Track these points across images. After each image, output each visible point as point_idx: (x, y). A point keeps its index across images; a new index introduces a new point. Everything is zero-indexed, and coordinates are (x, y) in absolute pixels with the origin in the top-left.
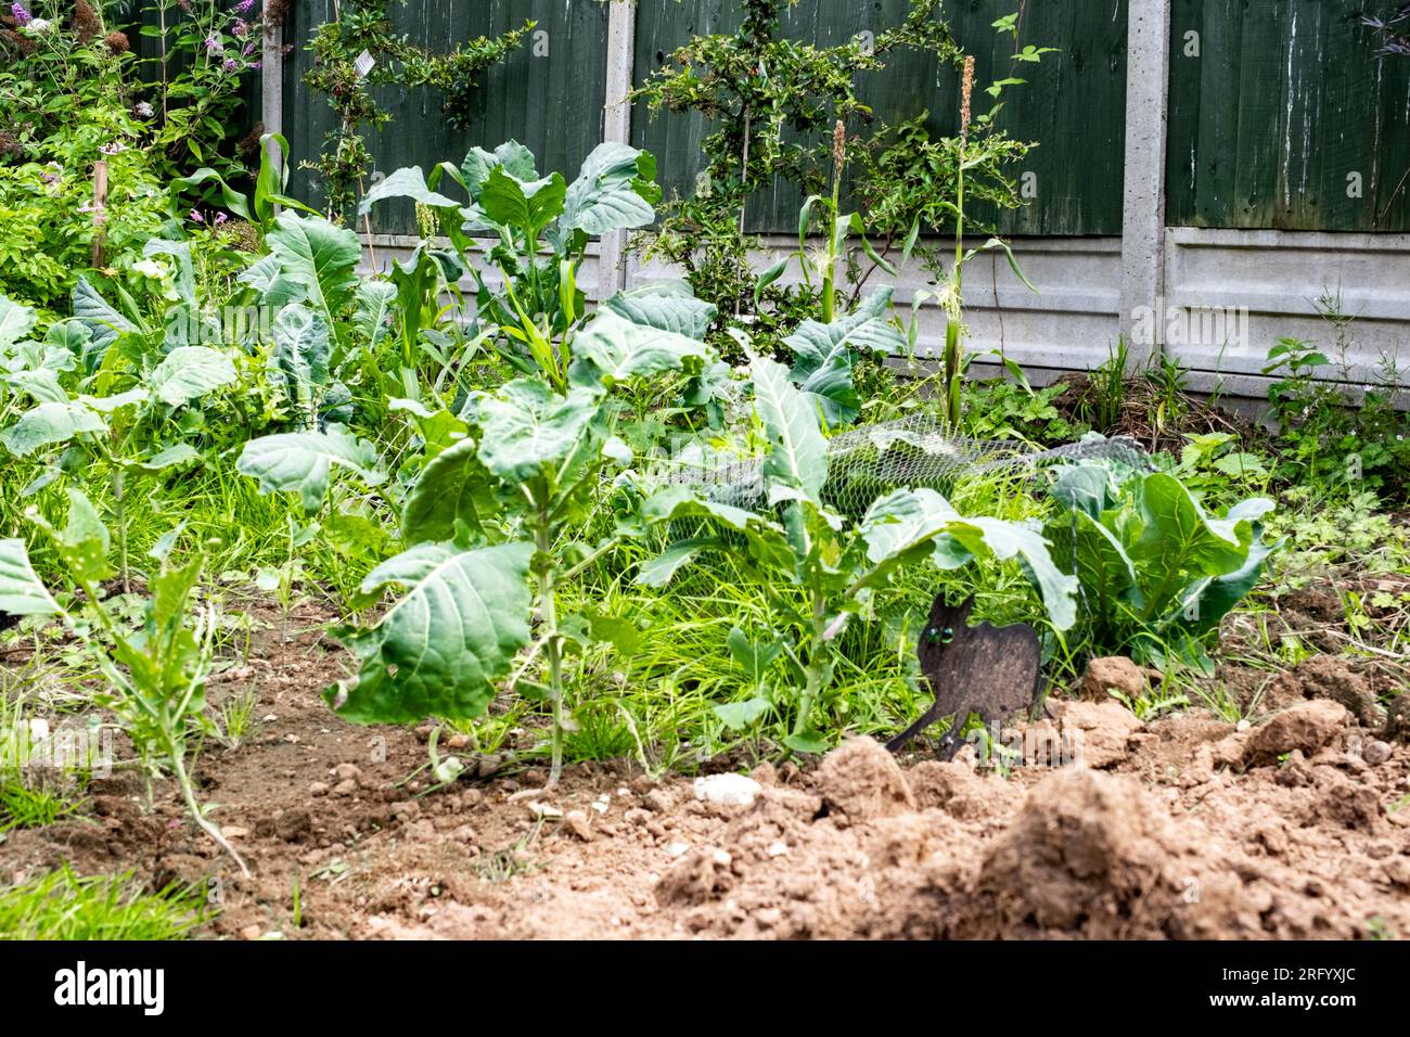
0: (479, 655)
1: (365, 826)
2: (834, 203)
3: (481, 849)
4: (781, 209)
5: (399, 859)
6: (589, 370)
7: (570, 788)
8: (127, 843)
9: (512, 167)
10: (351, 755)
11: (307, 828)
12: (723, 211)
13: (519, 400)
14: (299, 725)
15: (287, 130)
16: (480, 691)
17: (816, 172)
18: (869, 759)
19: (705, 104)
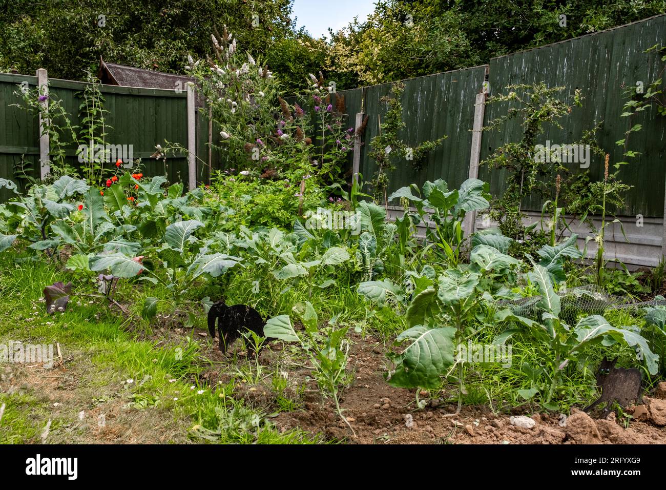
0: (436, 367)
1: (394, 422)
2: (556, 203)
3: (435, 435)
4: (533, 202)
5: (408, 436)
6: (476, 267)
7: (465, 416)
8: (316, 420)
9: (440, 188)
10: (387, 394)
11: (374, 420)
12: (513, 204)
13: (451, 276)
14: (369, 381)
15: (361, 171)
16: (436, 379)
17: (546, 191)
18: (584, 421)
19: (508, 166)
